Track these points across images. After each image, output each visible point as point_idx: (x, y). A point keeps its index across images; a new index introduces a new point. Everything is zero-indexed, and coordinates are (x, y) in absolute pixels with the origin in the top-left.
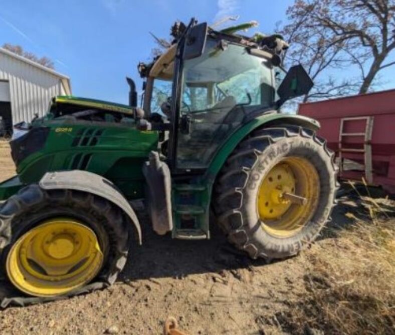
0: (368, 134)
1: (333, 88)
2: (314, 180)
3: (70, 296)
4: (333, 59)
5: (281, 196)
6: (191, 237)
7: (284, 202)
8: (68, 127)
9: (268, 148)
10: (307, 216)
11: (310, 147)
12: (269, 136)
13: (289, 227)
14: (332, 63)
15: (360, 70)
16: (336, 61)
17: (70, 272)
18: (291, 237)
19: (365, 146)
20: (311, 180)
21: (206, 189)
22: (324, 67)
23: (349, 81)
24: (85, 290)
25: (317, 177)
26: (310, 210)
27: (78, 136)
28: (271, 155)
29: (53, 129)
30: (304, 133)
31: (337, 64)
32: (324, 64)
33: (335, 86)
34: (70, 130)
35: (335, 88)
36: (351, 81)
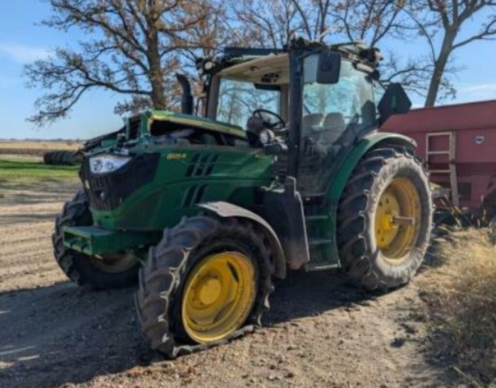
0: (452, 152)
1: (396, 72)
2: (416, 202)
3: (230, 340)
4: (393, 23)
5: (391, 220)
6: (325, 267)
7: (394, 227)
8: (182, 152)
9: (382, 170)
10: (412, 241)
11: (413, 167)
12: (381, 158)
13: (398, 255)
14: (392, 29)
15: (429, 46)
16: (397, 26)
17: (216, 320)
18: (401, 264)
19: (451, 166)
20: (413, 203)
21: (329, 217)
22: (381, 36)
23: (416, 62)
24: (241, 332)
25: (418, 199)
26: (415, 235)
27: (192, 164)
28: (385, 176)
29: (163, 155)
30: (408, 154)
31: (399, 33)
32: (382, 30)
33: (399, 70)
34: (184, 156)
35: (399, 73)
36: (419, 62)
